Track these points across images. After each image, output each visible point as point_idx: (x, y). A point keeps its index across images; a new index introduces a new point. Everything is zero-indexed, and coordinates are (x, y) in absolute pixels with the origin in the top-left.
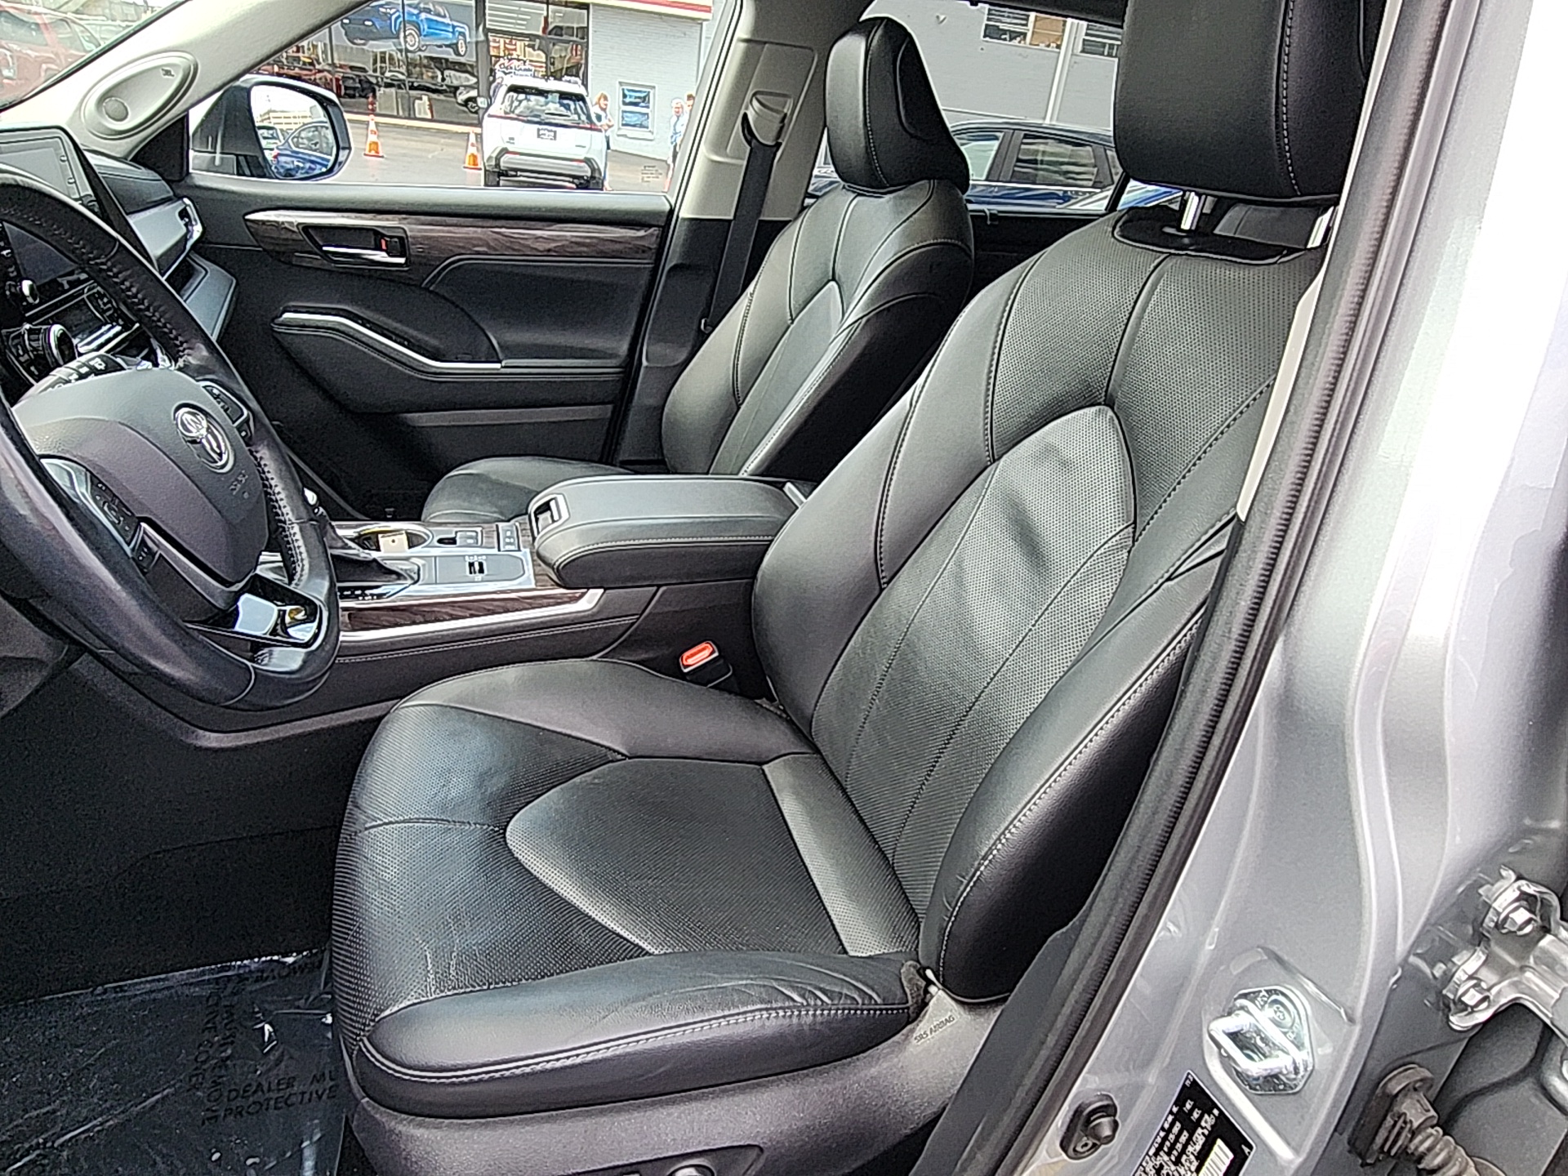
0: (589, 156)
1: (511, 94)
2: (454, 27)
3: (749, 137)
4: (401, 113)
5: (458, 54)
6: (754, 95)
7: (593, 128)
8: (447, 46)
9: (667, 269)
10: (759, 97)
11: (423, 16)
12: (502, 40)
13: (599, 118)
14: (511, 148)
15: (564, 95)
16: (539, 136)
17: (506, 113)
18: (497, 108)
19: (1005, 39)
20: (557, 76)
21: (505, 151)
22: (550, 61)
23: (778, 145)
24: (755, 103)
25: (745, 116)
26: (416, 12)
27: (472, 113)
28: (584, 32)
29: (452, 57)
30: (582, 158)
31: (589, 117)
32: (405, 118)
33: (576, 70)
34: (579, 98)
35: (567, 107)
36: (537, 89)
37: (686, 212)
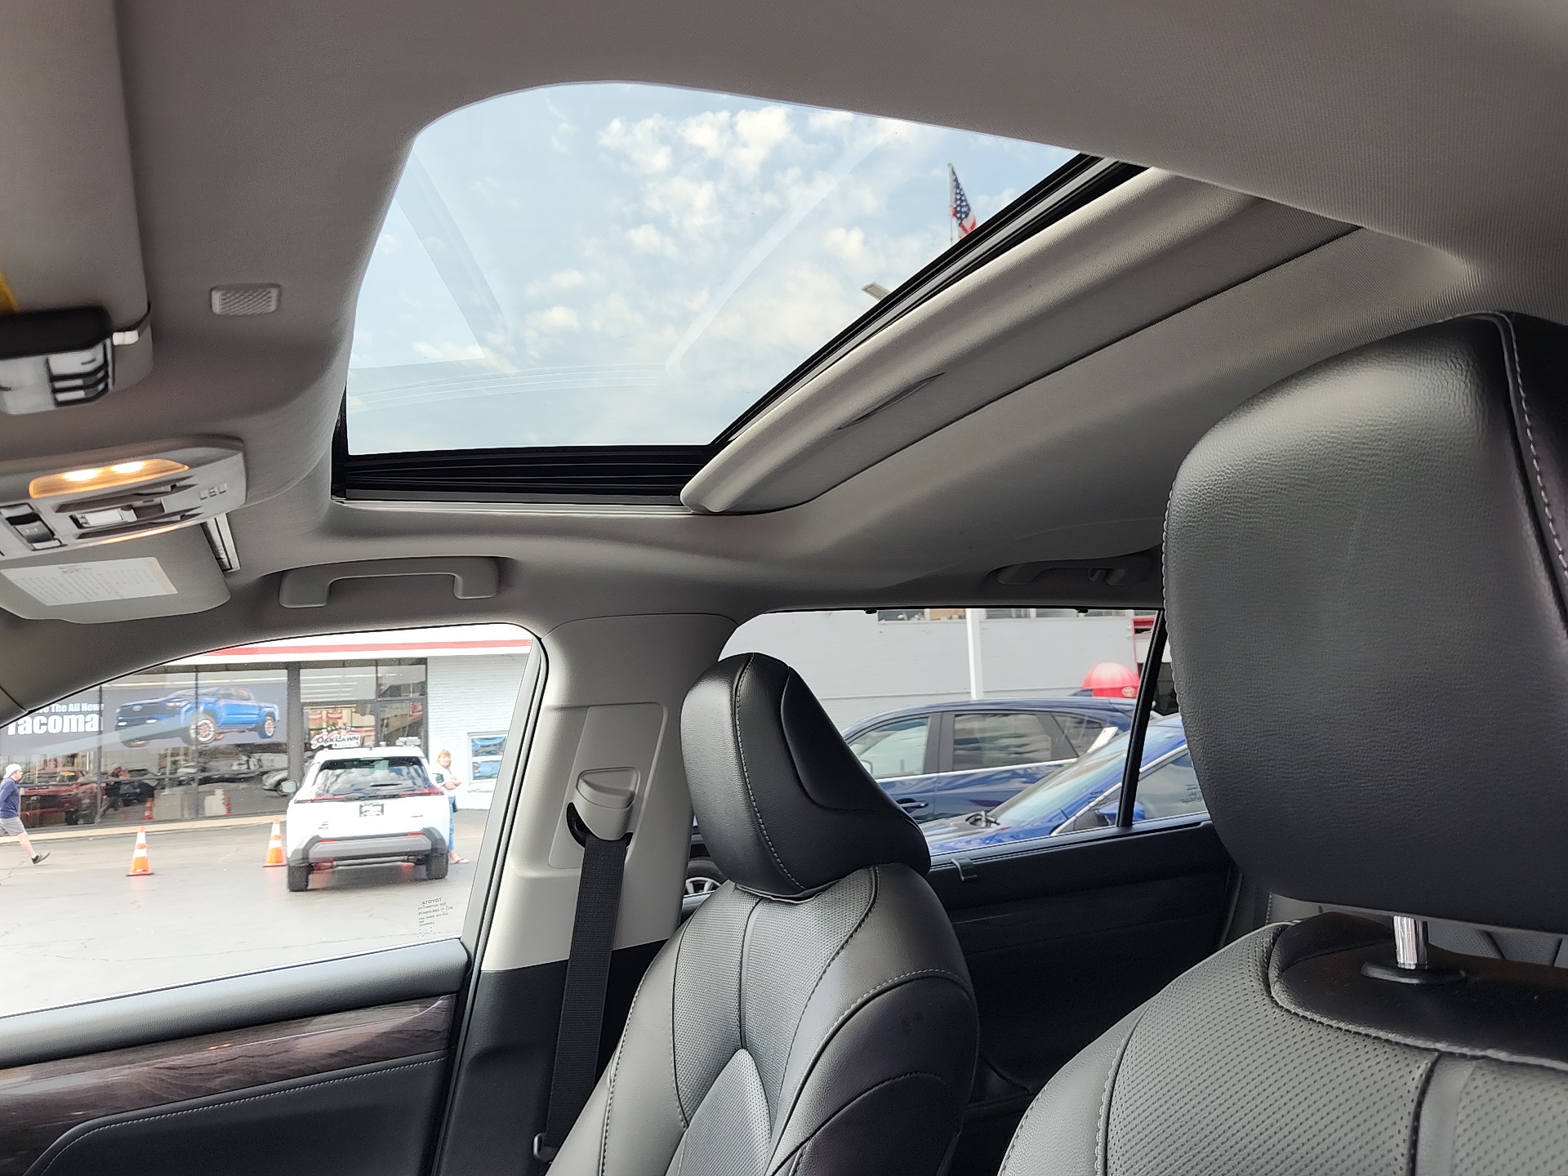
0: (427, 826)
1: (326, 771)
2: (260, 708)
3: (580, 835)
4: (186, 816)
5: (264, 736)
6: (581, 775)
7: (430, 791)
8: (250, 730)
9: (466, 1061)
10: (587, 778)
11: (222, 702)
12: (324, 713)
13: (440, 778)
14: (323, 835)
15: (394, 762)
16: (361, 813)
17: (319, 795)
18: (308, 789)
19: (902, 619)
20: (390, 740)
21: (316, 840)
22: (382, 723)
23: (627, 838)
24: (584, 787)
25: (571, 808)
26: (212, 700)
27: (278, 799)
28: (422, 688)
29: (257, 740)
30: (418, 829)
31: (426, 780)
32: (192, 820)
33: (417, 728)
34: (414, 761)
35: (399, 773)
36: (358, 760)
37: (493, 961)
